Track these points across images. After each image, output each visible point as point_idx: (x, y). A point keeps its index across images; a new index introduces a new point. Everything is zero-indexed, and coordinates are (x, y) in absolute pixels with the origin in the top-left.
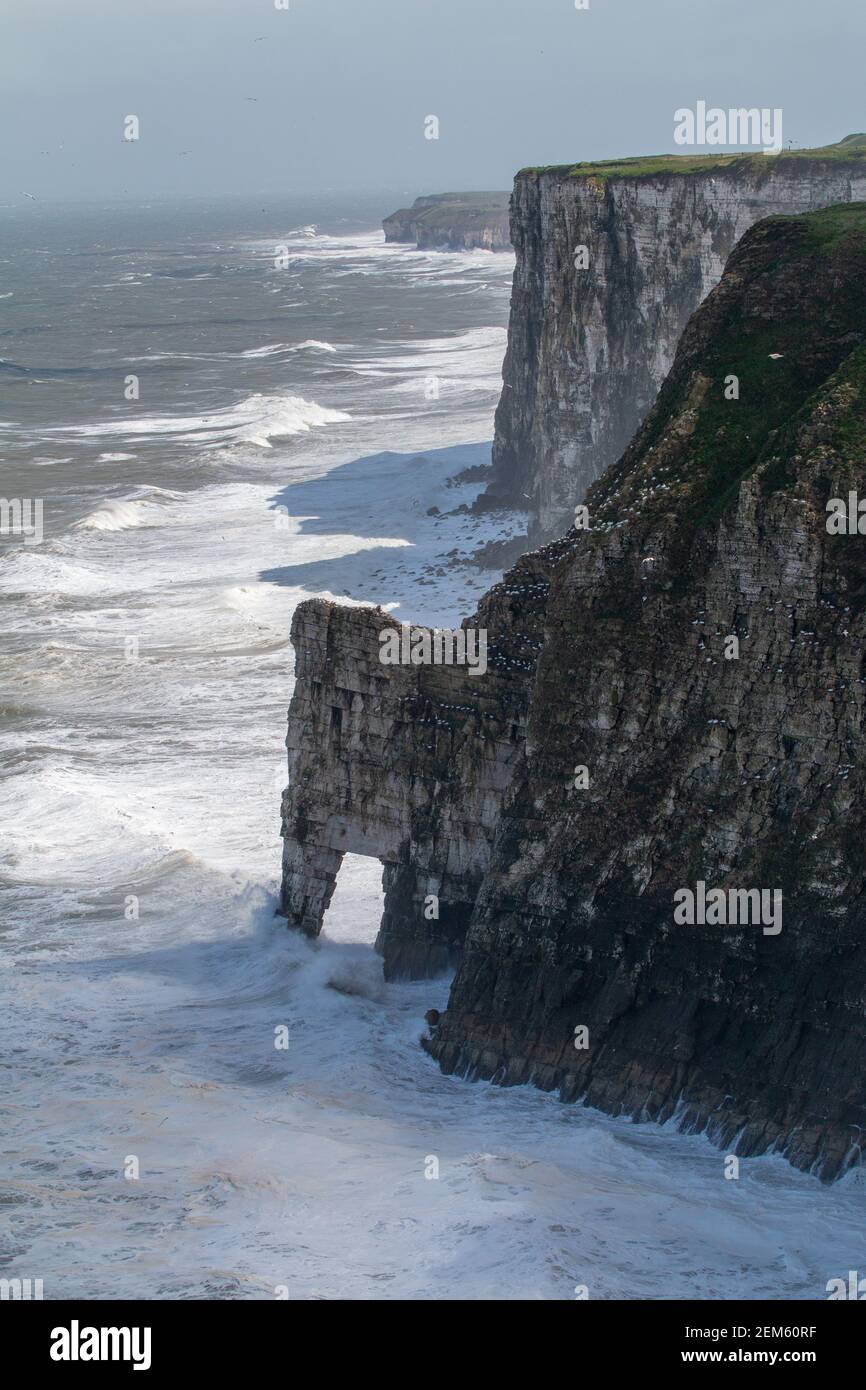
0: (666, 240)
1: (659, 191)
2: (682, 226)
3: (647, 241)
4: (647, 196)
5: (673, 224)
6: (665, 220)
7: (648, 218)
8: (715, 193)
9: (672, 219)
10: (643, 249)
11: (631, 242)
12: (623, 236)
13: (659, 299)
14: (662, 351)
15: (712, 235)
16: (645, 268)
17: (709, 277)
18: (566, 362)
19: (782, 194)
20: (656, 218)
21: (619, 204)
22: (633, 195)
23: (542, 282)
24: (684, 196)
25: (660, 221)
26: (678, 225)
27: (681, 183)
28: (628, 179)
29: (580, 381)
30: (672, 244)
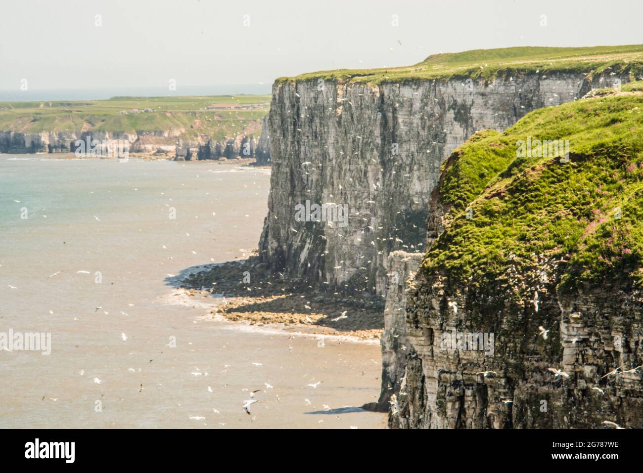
0: (418, 116)
1: (414, 89)
2: (428, 109)
3: (407, 117)
4: (407, 92)
5: (422, 108)
6: (417, 105)
7: (406, 105)
8: (455, 89)
9: (421, 104)
10: (403, 122)
11: (395, 118)
12: (390, 115)
13: (413, 149)
14: (416, 178)
15: (454, 112)
16: (404, 133)
17: (452, 135)
18: (355, 186)
19: (499, 89)
20: (411, 106)
21: (388, 97)
22: (397, 92)
23: (299, 148)
24: (429, 91)
25: (414, 106)
26: (426, 108)
27: (427, 84)
28: (393, 82)
29: (364, 197)
30: (422, 118)
